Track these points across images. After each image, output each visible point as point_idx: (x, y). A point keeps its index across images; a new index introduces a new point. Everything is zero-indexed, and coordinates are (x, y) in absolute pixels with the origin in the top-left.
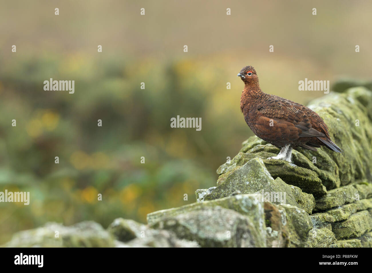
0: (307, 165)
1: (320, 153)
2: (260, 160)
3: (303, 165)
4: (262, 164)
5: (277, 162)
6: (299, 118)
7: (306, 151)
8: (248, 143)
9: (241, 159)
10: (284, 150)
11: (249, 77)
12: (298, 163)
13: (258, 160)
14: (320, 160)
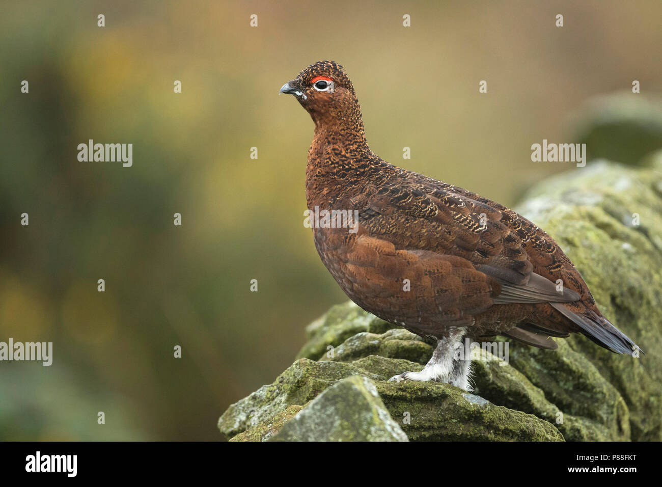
0: (525, 400)
1: (565, 359)
2: (366, 382)
3: (511, 399)
4: (373, 396)
5: (423, 390)
6: (492, 245)
7: (518, 353)
8: (325, 329)
9: (303, 382)
10: (446, 349)
11: (320, 96)
12: (494, 393)
13: (361, 383)
14: (565, 384)
